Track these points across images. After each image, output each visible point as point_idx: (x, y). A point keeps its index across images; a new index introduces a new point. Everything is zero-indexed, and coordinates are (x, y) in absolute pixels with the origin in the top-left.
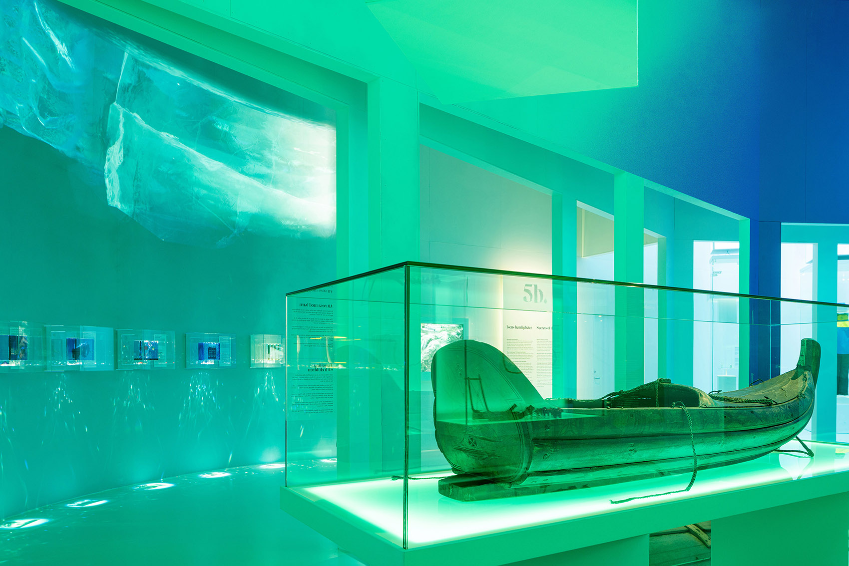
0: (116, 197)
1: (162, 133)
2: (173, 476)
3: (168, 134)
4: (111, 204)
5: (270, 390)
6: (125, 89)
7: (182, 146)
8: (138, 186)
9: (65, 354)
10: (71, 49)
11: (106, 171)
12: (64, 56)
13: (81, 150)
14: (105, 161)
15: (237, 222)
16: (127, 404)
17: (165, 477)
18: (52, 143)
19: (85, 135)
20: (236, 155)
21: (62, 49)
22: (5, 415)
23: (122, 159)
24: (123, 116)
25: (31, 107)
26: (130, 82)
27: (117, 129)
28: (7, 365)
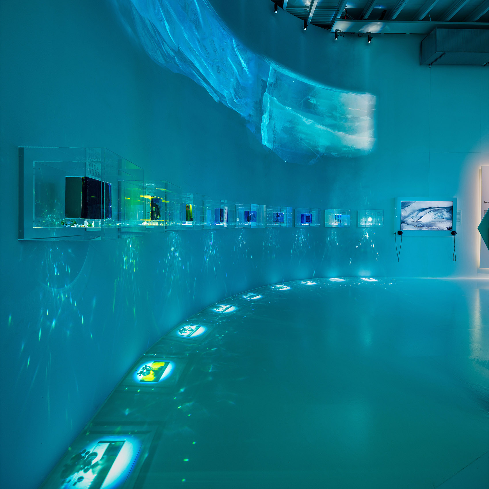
0: (266, 140)
1: (286, 107)
2: (288, 281)
3: (288, 107)
4: (263, 144)
5: (334, 239)
6: (270, 85)
7: (294, 113)
8: (275, 135)
9: (243, 219)
10: (248, 64)
11: (262, 127)
12: (245, 68)
13: (252, 116)
14: (261, 122)
15: (319, 151)
16: (269, 245)
17: (285, 282)
18: (239, 112)
19: (253, 109)
20: (319, 115)
21: (244, 64)
22: (218, 250)
23: (269, 120)
24: (269, 99)
25: (231, 93)
26: (272, 82)
27: (267, 105)
28: (219, 224)
